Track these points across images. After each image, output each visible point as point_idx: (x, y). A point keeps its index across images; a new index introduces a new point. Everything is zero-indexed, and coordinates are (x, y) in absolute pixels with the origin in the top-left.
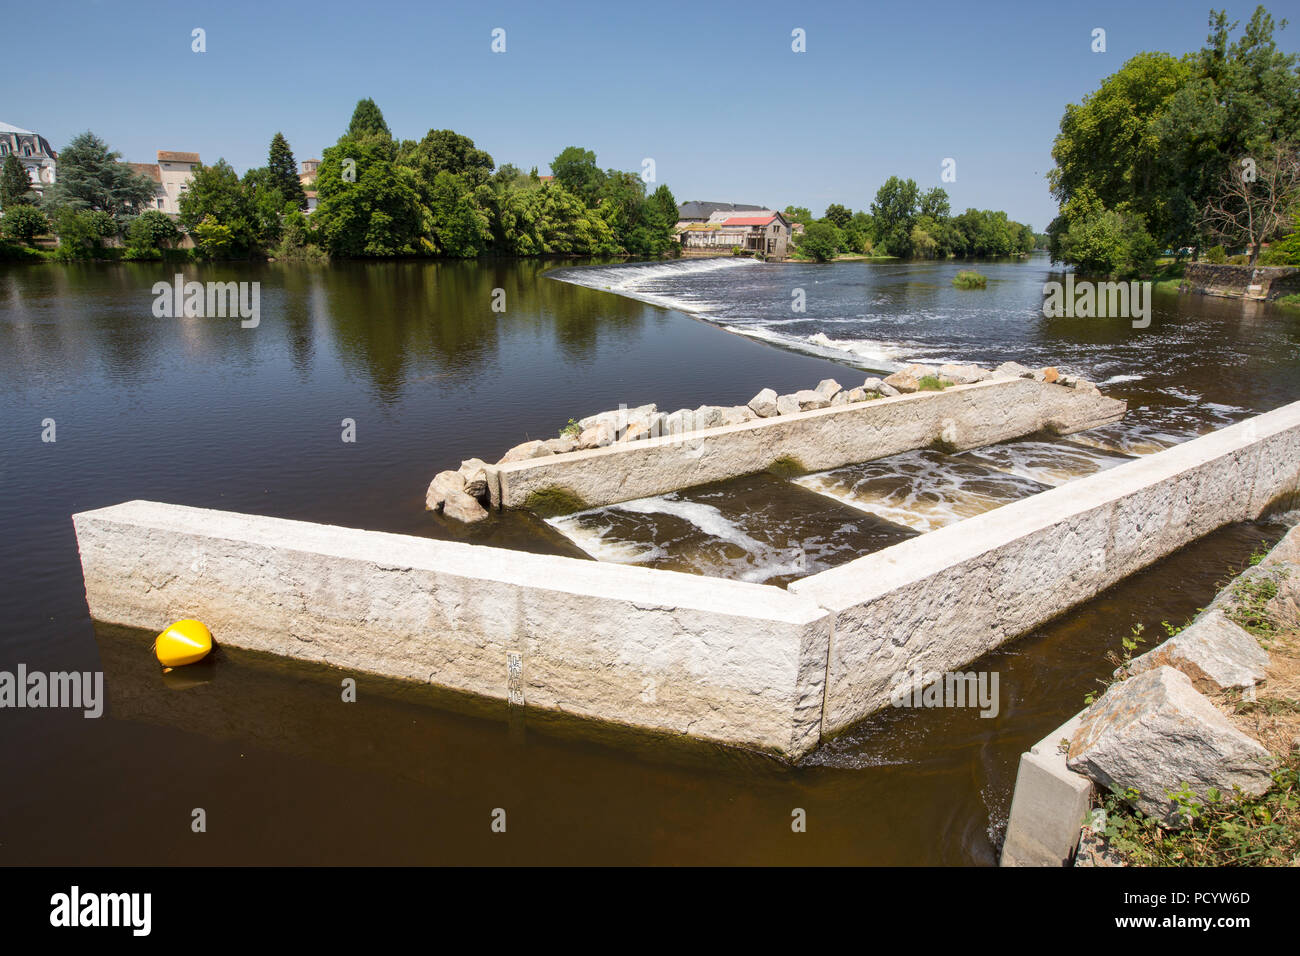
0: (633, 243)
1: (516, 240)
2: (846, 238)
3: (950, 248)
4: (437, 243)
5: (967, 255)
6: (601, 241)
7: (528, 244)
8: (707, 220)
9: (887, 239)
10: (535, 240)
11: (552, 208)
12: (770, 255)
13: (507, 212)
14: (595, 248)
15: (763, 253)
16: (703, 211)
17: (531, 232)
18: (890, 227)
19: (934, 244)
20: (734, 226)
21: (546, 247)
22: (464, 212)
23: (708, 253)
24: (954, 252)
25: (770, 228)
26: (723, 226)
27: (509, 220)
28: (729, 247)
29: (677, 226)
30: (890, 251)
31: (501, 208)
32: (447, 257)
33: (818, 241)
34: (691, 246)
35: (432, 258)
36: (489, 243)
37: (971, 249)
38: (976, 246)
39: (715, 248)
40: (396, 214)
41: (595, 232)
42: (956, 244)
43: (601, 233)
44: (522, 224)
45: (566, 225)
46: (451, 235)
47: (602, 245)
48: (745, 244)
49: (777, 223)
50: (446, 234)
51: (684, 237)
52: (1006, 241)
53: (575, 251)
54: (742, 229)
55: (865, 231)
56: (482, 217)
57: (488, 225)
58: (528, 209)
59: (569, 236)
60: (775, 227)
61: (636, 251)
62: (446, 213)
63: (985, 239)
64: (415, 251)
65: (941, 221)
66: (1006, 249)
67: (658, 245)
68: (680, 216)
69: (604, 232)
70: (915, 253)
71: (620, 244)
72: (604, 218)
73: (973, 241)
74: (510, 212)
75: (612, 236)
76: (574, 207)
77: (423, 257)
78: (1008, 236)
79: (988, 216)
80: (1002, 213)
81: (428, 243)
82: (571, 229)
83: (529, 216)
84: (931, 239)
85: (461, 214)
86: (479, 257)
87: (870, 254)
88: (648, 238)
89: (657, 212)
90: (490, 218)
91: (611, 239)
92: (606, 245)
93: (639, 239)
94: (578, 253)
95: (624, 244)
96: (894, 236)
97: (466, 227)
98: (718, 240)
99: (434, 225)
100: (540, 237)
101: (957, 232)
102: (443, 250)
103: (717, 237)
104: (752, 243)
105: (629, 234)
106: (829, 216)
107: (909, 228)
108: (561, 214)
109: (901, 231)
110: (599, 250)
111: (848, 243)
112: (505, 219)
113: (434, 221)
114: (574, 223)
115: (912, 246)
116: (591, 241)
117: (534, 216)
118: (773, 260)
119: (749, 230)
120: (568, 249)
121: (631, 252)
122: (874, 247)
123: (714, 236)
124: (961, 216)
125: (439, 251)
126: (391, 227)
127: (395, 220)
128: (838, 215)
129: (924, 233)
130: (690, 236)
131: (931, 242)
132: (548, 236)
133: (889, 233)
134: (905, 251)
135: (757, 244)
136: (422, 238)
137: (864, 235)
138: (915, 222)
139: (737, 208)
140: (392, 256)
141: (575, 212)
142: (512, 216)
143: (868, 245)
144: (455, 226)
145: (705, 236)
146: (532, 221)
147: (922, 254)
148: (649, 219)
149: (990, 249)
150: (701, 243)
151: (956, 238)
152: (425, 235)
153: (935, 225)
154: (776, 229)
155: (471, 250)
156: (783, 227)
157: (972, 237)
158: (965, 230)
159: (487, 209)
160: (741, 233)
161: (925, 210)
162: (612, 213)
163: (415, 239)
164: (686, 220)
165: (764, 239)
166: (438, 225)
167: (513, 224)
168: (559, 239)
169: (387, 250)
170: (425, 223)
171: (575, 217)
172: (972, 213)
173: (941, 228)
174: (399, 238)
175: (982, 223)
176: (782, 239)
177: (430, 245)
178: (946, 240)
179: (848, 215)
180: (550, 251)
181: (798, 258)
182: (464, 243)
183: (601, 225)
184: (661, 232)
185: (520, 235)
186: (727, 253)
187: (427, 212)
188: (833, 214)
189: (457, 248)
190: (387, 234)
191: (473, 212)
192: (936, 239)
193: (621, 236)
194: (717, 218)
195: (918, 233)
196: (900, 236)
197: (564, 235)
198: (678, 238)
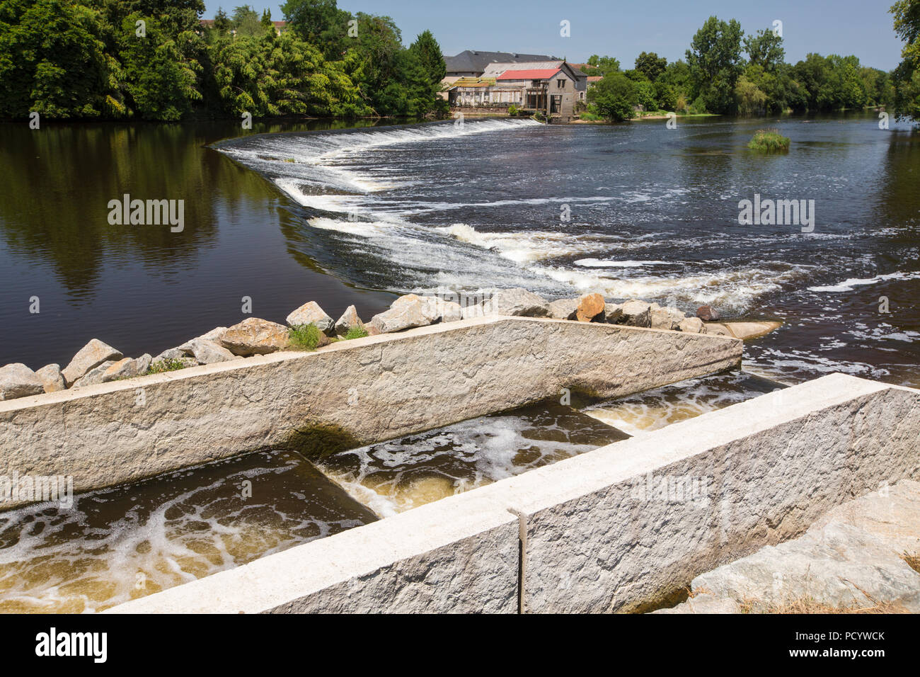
0: (386, 103)
1: (233, 100)
2: (654, 93)
3: (785, 102)
4: (129, 102)
5: (807, 110)
6: (344, 100)
7: (248, 104)
8: (482, 73)
9: (706, 93)
10: (257, 100)
11: (280, 60)
12: (554, 115)
13: (222, 65)
14: (336, 109)
15: (545, 113)
16: (476, 62)
17: (253, 90)
18: (709, 79)
19: (764, 97)
20: (510, 81)
21: (272, 108)
22: (162, 64)
23: (480, 114)
24: (792, 107)
25: (554, 82)
26: (498, 81)
27: (225, 75)
28: (505, 106)
29: (443, 81)
30: (710, 108)
31: (213, 60)
32: (140, 120)
33: (613, 97)
34: (461, 106)
35: (122, 121)
36: (196, 103)
37: (812, 101)
38: (819, 98)
39: (488, 107)
40: (71, 66)
41: (335, 89)
42: (793, 97)
43: (344, 90)
44: (241, 80)
45: (298, 80)
46: (145, 92)
47: (346, 105)
48: (523, 103)
49: (562, 76)
50: (140, 92)
51: (453, 94)
52: (858, 91)
53: (310, 112)
54: (519, 84)
55: (680, 83)
56: (188, 72)
57: (194, 81)
58: (248, 61)
59: (302, 95)
60: (559, 81)
61: (389, 112)
62: (139, 66)
63: (830, 90)
64: (98, 113)
65: (773, 69)
66: (858, 101)
67: (418, 104)
68: (448, 70)
69: (347, 89)
70: (740, 109)
71: (369, 103)
72: (349, 71)
73: (815, 93)
74: (226, 65)
75: (358, 94)
76: (308, 58)
77: (109, 121)
78: (862, 87)
79: (834, 62)
80: (853, 58)
81: (115, 103)
82: (304, 86)
83: (249, 70)
84: (760, 92)
85: (159, 67)
86: (182, 121)
87: (684, 112)
88: (403, 96)
89: (417, 64)
90: (198, 72)
91: (356, 97)
92: (351, 106)
93: (393, 98)
94: (314, 115)
95: (375, 103)
96: (713, 89)
97: (164, 83)
98: (492, 98)
99: (122, 81)
100: (263, 96)
101: (795, 83)
102: (137, 113)
103: (491, 94)
104: (532, 100)
105: (380, 92)
106: (639, 66)
107: (733, 79)
108: (293, 68)
109: (722, 83)
110: (342, 111)
111: (657, 98)
112: (220, 74)
113: (122, 74)
114: (308, 79)
115: (737, 100)
116: (331, 99)
117: (256, 70)
118: (558, 121)
119: (529, 85)
120: (302, 111)
121: (383, 113)
122: (690, 103)
123: (487, 93)
124: (800, 63)
125: (131, 112)
126: (65, 82)
127: (69, 73)
128: (650, 66)
129: (752, 85)
130: (460, 94)
131: (760, 96)
132: (274, 94)
133: (709, 86)
134: (727, 107)
135: (539, 102)
136: (108, 96)
137: (677, 88)
138: (740, 72)
139: (519, 58)
140: (67, 119)
141: (310, 65)
142: (228, 70)
143: (681, 100)
144: (150, 82)
145: (477, 93)
146: (252, 76)
147: (749, 110)
148: (408, 74)
149: (837, 101)
150: (472, 101)
151: (794, 91)
152: (112, 92)
153: (766, 75)
154: (561, 83)
155: (172, 112)
156: (569, 81)
157: (813, 88)
158: (805, 80)
159: (194, 61)
160: (519, 89)
161: (754, 57)
162: (359, 66)
163: (99, 97)
164: (456, 74)
165: (546, 96)
166: (128, 80)
167: (229, 79)
168: (288, 98)
169: (59, 111)
170: (111, 78)
171: (311, 71)
172: (815, 59)
173: (774, 78)
174: (76, 96)
175: (826, 70)
176: (569, 96)
177: (118, 106)
178: (781, 92)
179: (662, 65)
180: (277, 112)
181: (589, 118)
182: (163, 104)
183: (344, 80)
184: (421, 89)
185: (238, 94)
186: (502, 113)
187: (114, 64)
188: (643, 65)
189: (155, 110)
190: (60, 91)
191: (175, 65)
192: (767, 92)
193: (370, 94)
194: (493, 71)
195: (744, 84)
196: (721, 90)
197: (295, 93)
198: (445, 96)
